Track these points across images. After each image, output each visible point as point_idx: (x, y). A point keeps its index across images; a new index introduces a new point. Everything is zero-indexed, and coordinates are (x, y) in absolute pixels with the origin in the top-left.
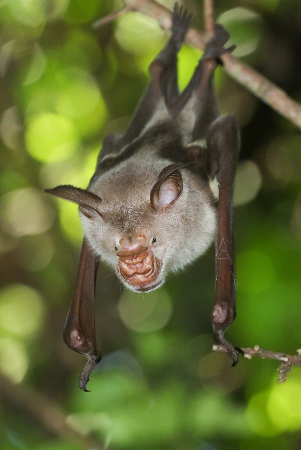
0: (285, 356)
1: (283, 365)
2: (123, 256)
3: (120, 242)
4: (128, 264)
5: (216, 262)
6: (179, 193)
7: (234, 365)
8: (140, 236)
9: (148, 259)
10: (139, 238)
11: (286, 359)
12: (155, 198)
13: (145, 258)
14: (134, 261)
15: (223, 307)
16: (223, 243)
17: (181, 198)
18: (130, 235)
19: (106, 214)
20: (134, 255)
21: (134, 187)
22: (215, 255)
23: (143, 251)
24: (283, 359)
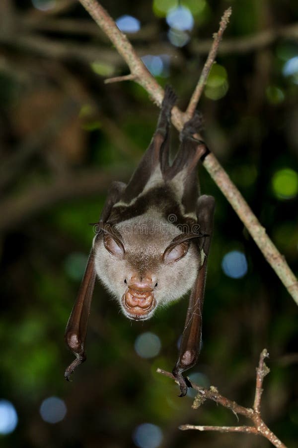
0: (203, 390)
1: (200, 396)
2: (132, 289)
3: (132, 278)
4: (134, 297)
5: (189, 314)
6: (183, 256)
7: (181, 396)
8: (149, 278)
9: (149, 298)
10: (148, 280)
11: (203, 392)
12: (167, 253)
13: (147, 297)
14: (140, 296)
15: (192, 354)
16: (198, 302)
17: (183, 259)
18: (142, 275)
19: (127, 253)
20: (141, 291)
21: (152, 240)
22: (188, 307)
23: (148, 291)
24: (201, 391)
